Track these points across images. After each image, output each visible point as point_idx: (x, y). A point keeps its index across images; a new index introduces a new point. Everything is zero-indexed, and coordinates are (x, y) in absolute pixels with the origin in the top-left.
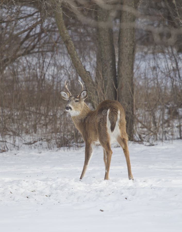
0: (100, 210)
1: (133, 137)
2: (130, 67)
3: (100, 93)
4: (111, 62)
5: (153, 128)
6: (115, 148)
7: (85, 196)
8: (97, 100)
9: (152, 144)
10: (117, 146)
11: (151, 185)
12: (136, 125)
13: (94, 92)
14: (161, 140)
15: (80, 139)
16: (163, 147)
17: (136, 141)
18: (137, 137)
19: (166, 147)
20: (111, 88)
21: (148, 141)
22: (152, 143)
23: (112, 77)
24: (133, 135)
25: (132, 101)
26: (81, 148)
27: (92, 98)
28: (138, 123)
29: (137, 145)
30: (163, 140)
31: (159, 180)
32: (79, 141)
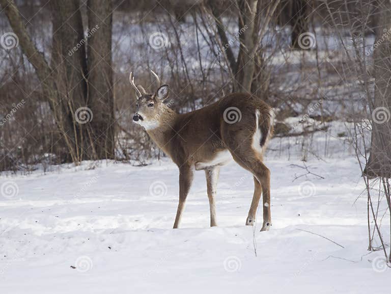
0: (71, 267)
1: (114, 154)
2: (106, 45)
3: (61, 86)
4: (76, 37)
5: (144, 139)
6: (86, 171)
7: (46, 246)
8: (56, 98)
9: (143, 163)
10: (89, 168)
11: (148, 227)
12: (117, 136)
13: (52, 85)
14: (157, 158)
15: (31, 158)
16: (161, 168)
17: (118, 160)
18: (119, 152)
19: (165, 168)
20: (77, 77)
21: (137, 160)
22: (144, 161)
23: (79, 61)
24: (114, 151)
25: (112, 97)
26: (33, 172)
27: (49, 94)
28: (121, 132)
29: (121, 165)
30: (161, 157)
31: (159, 219)
32: (29, 161)
